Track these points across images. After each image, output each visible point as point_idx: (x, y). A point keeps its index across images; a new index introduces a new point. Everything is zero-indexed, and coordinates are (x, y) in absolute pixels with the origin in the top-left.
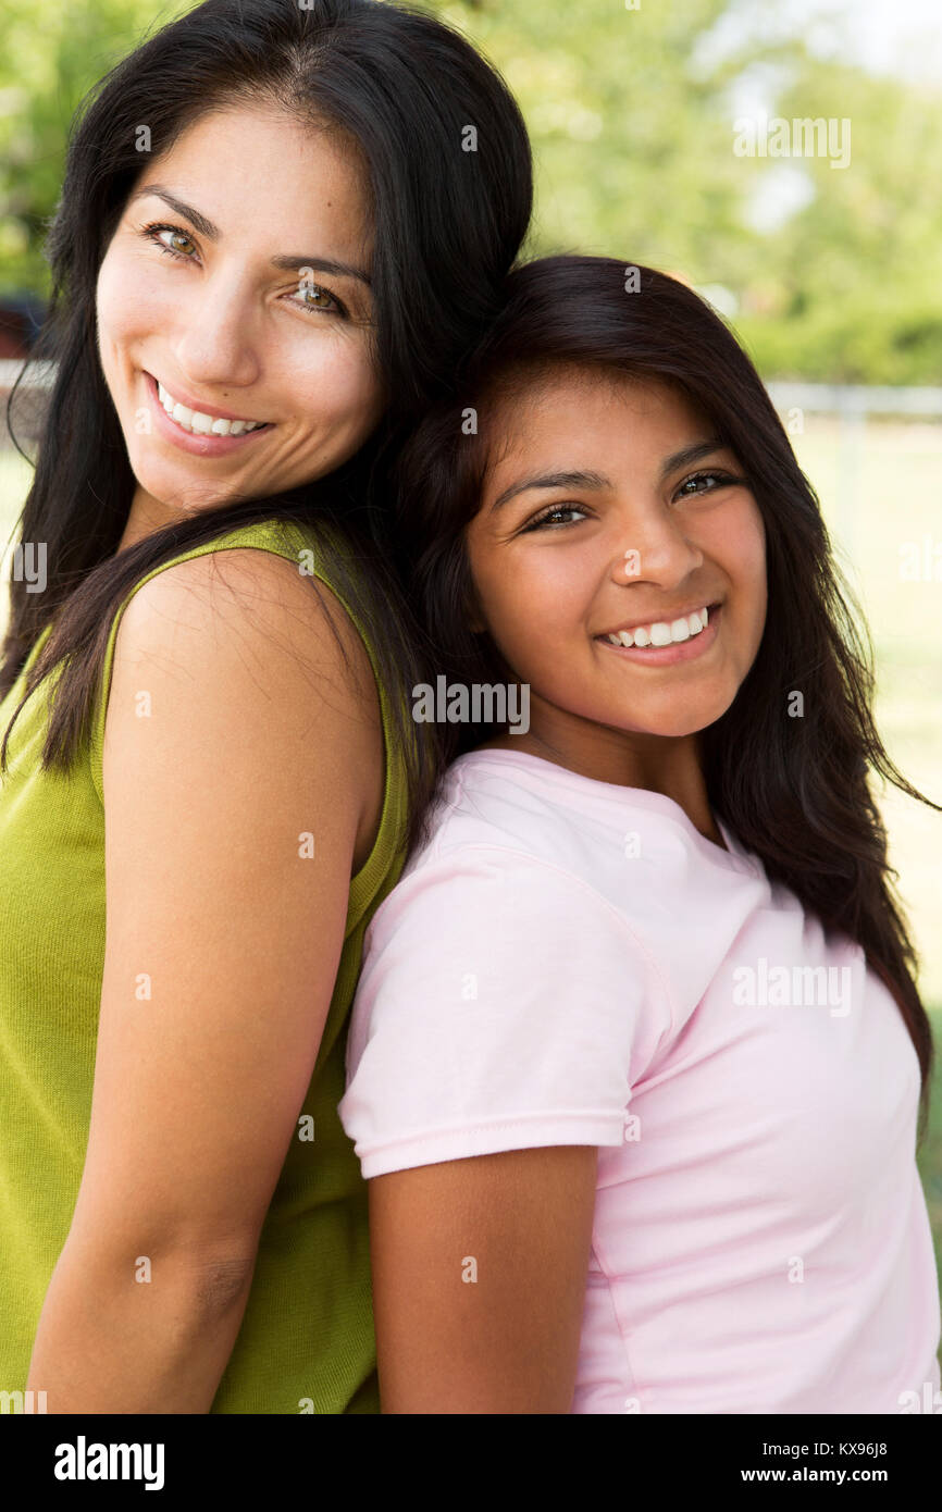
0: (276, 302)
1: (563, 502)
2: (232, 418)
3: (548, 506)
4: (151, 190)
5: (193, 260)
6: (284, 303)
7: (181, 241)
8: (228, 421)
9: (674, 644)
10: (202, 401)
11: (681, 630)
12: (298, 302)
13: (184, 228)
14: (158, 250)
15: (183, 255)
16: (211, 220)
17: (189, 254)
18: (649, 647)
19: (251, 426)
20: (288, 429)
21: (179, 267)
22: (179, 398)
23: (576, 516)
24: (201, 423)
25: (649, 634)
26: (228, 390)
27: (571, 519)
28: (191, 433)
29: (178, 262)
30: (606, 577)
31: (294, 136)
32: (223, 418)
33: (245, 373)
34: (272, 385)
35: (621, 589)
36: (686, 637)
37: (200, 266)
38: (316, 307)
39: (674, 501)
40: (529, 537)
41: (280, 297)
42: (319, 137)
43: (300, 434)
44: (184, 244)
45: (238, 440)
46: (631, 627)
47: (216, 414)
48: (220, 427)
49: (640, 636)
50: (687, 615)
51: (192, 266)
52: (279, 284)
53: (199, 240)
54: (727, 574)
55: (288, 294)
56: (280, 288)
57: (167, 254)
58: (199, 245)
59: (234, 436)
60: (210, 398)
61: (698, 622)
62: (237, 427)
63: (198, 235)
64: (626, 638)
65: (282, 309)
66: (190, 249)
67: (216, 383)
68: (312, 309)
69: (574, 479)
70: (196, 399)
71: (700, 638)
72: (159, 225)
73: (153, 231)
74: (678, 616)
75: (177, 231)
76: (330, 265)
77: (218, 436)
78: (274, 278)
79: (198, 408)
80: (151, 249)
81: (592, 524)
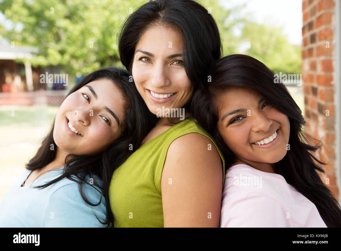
0: (170, 66)
1: (237, 116)
2: (168, 94)
3: (233, 118)
4: (138, 51)
5: (150, 62)
6: (172, 66)
7: (146, 59)
8: (167, 95)
9: (270, 142)
10: (160, 92)
11: (271, 139)
12: (175, 65)
13: (146, 56)
14: (142, 62)
15: (148, 62)
16: (151, 53)
17: (149, 61)
18: (265, 144)
19: (172, 94)
20: (180, 93)
21: (148, 65)
22: (155, 93)
23: (241, 118)
24: (161, 96)
25: (264, 142)
26: (165, 88)
27: (239, 119)
28: (159, 99)
29: (147, 64)
30: (251, 131)
31: (164, 30)
32: (166, 94)
33: (168, 83)
34: (174, 84)
35: (255, 133)
36: (273, 140)
37: (152, 63)
38: (179, 64)
39: (262, 109)
40: (231, 125)
41: (171, 65)
42: (170, 28)
43: (183, 93)
44: (148, 60)
45: (170, 98)
46: (259, 141)
47: (164, 94)
48: (166, 96)
49: (262, 142)
50: (272, 135)
51: (150, 64)
52: (169, 62)
53: (150, 58)
54: (279, 122)
55: (172, 64)
56: (170, 63)
57: (145, 63)
58: (150, 59)
59: (169, 97)
60: (161, 91)
61: (275, 136)
62: (169, 95)
63: (150, 57)
64: (259, 143)
65: (172, 67)
66: (149, 60)
67: (162, 87)
68: (178, 65)
69: (238, 111)
70: (159, 92)
71: (276, 139)
72: (141, 57)
73: (141, 59)
74: (270, 136)
75: (145, 57)
76: (179, 54)
77: (166, 98)
78: (168, 61)
79: (160, 93)
80: (141, 63)
81: (245, 119)
